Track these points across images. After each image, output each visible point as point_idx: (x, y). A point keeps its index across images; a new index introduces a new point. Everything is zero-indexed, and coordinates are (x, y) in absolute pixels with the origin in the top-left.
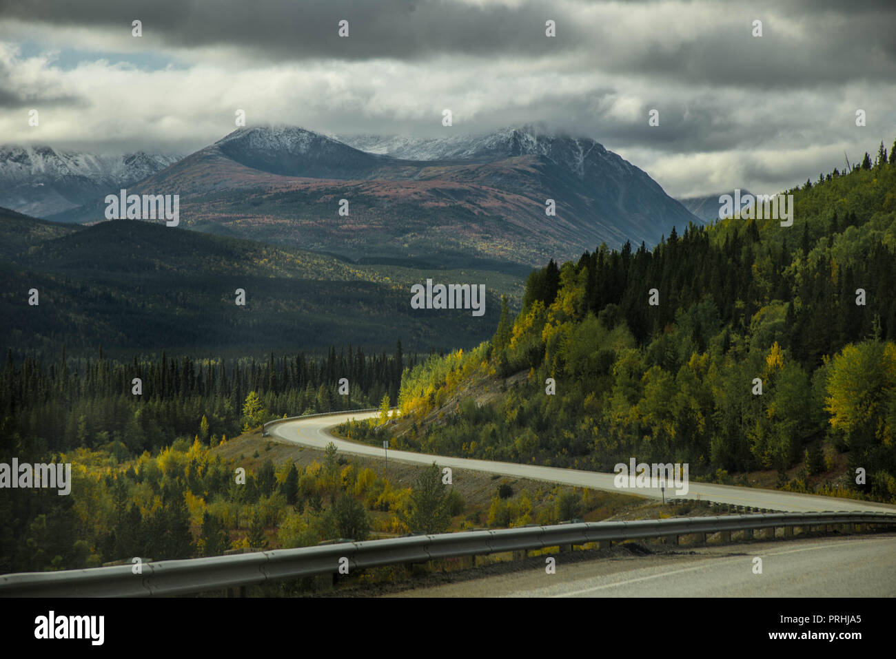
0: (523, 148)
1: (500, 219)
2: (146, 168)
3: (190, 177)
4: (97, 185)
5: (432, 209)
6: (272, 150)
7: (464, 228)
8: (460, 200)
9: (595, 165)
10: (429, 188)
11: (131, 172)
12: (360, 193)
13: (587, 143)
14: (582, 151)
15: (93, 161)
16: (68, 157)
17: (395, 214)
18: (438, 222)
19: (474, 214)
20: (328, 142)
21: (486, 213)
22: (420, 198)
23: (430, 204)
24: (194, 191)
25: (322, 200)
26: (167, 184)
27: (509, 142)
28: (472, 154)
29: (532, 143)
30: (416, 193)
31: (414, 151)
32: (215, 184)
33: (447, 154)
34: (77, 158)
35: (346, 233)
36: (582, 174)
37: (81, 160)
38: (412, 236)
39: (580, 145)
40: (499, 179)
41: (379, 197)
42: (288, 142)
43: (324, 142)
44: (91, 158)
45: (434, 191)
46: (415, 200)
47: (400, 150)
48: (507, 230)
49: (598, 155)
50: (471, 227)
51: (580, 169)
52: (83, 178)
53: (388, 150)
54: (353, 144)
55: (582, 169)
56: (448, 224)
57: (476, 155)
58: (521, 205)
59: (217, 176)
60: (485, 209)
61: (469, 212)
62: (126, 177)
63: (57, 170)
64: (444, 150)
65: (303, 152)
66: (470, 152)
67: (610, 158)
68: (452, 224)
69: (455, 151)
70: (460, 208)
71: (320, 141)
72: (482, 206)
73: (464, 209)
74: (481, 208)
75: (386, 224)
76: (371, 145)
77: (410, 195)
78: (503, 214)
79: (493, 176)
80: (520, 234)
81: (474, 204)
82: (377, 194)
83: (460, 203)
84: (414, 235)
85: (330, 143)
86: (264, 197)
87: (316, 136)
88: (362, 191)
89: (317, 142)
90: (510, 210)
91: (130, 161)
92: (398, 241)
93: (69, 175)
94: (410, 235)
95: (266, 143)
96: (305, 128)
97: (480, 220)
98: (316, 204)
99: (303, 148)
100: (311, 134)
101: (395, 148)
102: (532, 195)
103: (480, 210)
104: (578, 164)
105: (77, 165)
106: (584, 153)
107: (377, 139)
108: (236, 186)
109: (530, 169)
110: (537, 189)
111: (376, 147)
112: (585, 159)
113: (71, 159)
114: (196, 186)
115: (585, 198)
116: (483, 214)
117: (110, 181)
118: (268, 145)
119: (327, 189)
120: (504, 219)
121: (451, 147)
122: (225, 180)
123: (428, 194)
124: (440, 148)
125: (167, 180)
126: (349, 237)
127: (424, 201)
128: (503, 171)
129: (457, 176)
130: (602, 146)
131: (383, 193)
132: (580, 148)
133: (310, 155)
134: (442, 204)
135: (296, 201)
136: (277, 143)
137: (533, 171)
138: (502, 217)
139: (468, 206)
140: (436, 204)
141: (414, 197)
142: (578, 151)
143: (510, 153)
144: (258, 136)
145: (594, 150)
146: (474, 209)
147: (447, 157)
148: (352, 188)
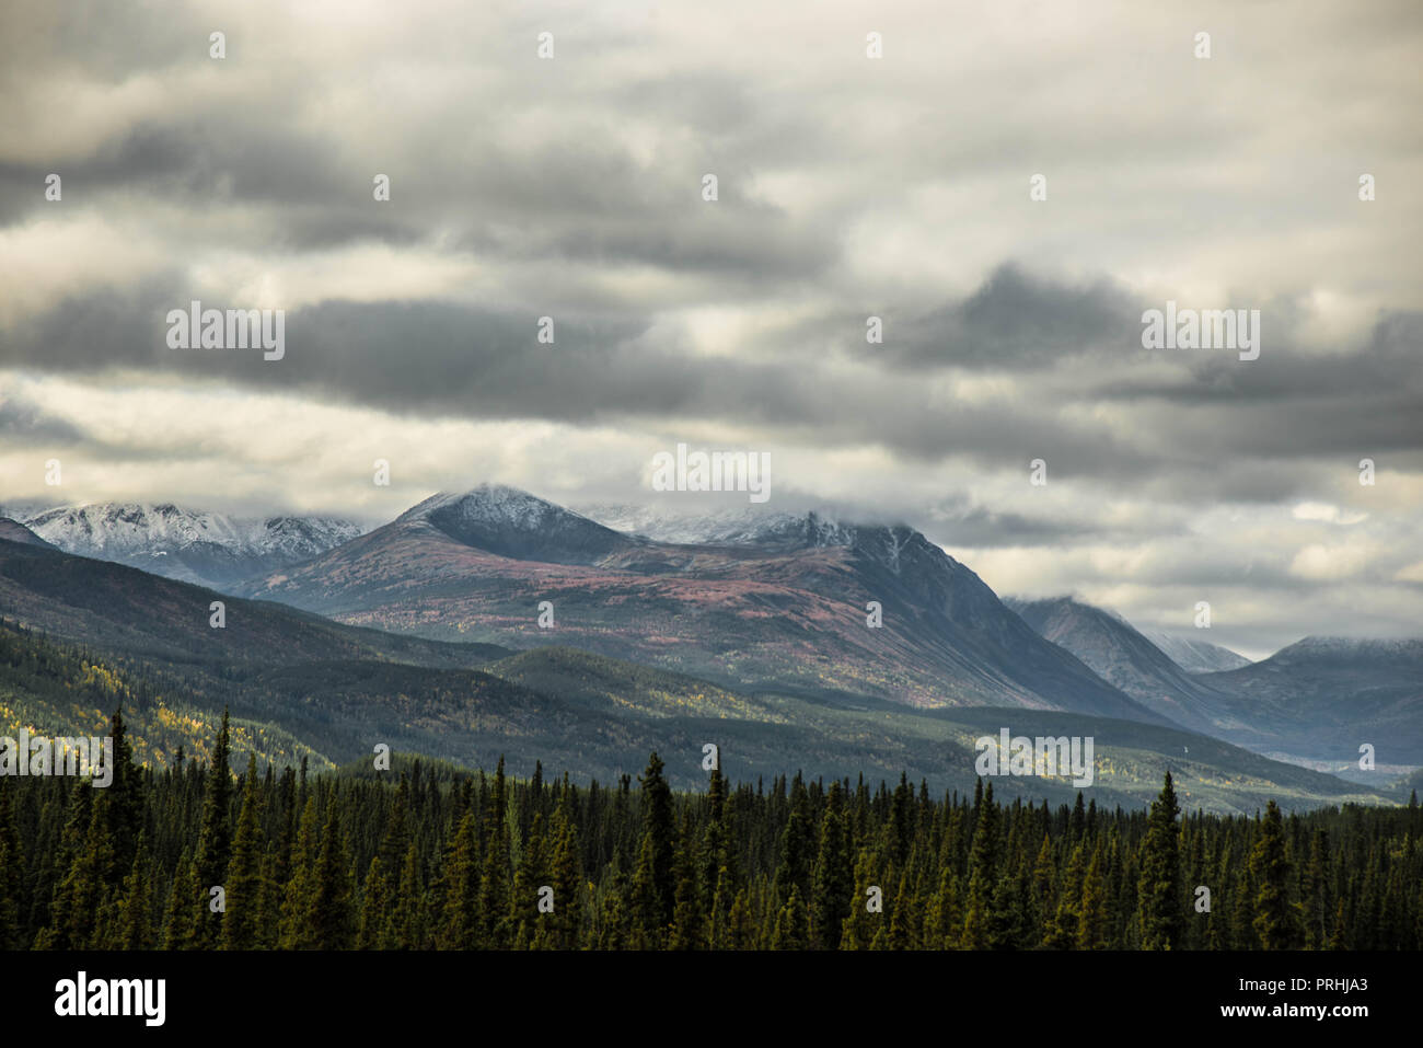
0: (821, 534)
1: (835, 636)
2: (297, 534)
3: (398, 557)
4: (234, 556)
5: (753, 619)
6: (492, 523)
7: (795, 646)
8: (784, 609)
9: (915, 561)
10: (744, 592)
11: (277, 540)
12: (659, 596)
13: (904, 532)
14: (896, 542)
15: (225, 522)
16: (194, 516)
17: (708, 624)
18: (763, 638)
19: (803, 629)
20: (565, 514)
21: (817, 628)
22: (735, 605)
23: (749, 613)
24: (408, 577)
25: (611, 602)
26: (365, 565)
27: (802, 526)
28: (752, 539)
29: (832, 528)
30: (729, 599)
31: (670, 529)
32: (436, 568)
33: (719, 536)
34: (205, 518)
35: (657, 648)
36: (897, 572)
37: (210, 522)
38: (735, 655)
39: (894, 533)
40: (815, 580)
41: (685, 601)
42: (513, 513)
43: (559, 515)
44: (223, 519)
45: (751, 596)
46: (730, 608)
47: (650, 527)
48: (846, 650)
49: (918, 548)
50: (803, 646)
51: (894, 565)
52: (218, 547)
53: (635, 526)
54: (590, 516)
55: (897, 565)
56: (774, 641)
57: (759, 540)
58: (853, 617)
59: (436, 558)
60: (814, 621)
61: (798, 626)
62: (271, 545)
63: (181, 535)
64: (712, 531)
65: (532, 527)
66: (750, 536)
67: (932, 552)
68: (780, 640)
69: (730, 532)
70: (784, 619)
71: (555, 512)
72: (812, 618)
73: (790, 621)
74: (809, 620)
75: (699, 637)
76: (612, 519)
77: (722, 601)
78: (838, 631)
79: (807, 576)
80: (862, 657)
81: (802, 615)
82: (681, 597)
83: (784, 613)
84: (738, 654)
85: (568, 517)
86: (536, 594)
87: (549, 506)
88: (661, 593)
89: (551, 514)
90: (843, 625)
91: (275, 524)
92: (719, 660)
93: (199, 542)
94: (732, 654)
95: (483, 513)
96: (535, 494)
97: (811, 635)
98: (605, 606)
99: (533, 521)
100: (543, 503)
101: (644, 524)
102: (859, 604)
103: (811, 624)
104: (893, 558)
105: (205, 528)
106: (900, 545)
107: (619, 510)
108: (467, 572)
109: (844, 567)
110: (862, 596)
111: (617, 521)
112: (901, 552)
113: (198, 519)
114: (410, 570)
115: (912, 606)
116: (814, 629)
117: (251, 550)
118: (487, 516)
119: (612, 588)
120: (840, 636)
121: (722, 528)
122: (450, 564)
123: (744, 600)
124: (706, 527)
125: (363, 558)
126: (659, 653)
127: (739, 609)
128: (819, 571)
129: (758, 573)
130: (922, 536)
131: (689, 596)
132: (894, 537)
133: (543, 531)
134: (764, 615)
135: (579, 602)
136: (498, 513)
137: (848, 569)
138: (838, 634)
139: (794, 617)
140: (757, 614)
141: (729, 603)
142: (892, 540)
143: (805, 541)
144: (473, 503)
145: (912, 541)
146: (802, 621)
147: (718, 541)
148: (647, 587)
